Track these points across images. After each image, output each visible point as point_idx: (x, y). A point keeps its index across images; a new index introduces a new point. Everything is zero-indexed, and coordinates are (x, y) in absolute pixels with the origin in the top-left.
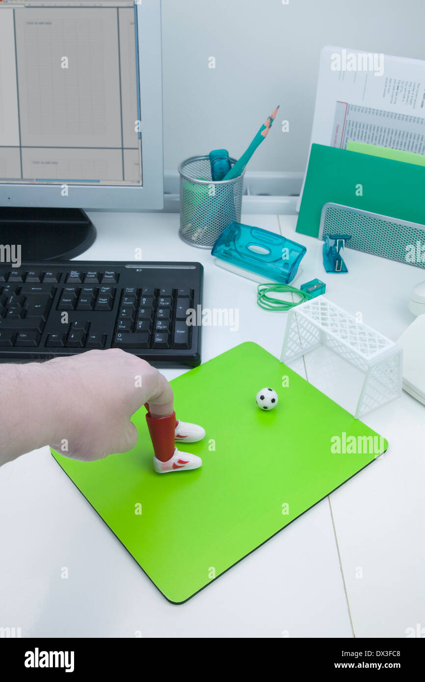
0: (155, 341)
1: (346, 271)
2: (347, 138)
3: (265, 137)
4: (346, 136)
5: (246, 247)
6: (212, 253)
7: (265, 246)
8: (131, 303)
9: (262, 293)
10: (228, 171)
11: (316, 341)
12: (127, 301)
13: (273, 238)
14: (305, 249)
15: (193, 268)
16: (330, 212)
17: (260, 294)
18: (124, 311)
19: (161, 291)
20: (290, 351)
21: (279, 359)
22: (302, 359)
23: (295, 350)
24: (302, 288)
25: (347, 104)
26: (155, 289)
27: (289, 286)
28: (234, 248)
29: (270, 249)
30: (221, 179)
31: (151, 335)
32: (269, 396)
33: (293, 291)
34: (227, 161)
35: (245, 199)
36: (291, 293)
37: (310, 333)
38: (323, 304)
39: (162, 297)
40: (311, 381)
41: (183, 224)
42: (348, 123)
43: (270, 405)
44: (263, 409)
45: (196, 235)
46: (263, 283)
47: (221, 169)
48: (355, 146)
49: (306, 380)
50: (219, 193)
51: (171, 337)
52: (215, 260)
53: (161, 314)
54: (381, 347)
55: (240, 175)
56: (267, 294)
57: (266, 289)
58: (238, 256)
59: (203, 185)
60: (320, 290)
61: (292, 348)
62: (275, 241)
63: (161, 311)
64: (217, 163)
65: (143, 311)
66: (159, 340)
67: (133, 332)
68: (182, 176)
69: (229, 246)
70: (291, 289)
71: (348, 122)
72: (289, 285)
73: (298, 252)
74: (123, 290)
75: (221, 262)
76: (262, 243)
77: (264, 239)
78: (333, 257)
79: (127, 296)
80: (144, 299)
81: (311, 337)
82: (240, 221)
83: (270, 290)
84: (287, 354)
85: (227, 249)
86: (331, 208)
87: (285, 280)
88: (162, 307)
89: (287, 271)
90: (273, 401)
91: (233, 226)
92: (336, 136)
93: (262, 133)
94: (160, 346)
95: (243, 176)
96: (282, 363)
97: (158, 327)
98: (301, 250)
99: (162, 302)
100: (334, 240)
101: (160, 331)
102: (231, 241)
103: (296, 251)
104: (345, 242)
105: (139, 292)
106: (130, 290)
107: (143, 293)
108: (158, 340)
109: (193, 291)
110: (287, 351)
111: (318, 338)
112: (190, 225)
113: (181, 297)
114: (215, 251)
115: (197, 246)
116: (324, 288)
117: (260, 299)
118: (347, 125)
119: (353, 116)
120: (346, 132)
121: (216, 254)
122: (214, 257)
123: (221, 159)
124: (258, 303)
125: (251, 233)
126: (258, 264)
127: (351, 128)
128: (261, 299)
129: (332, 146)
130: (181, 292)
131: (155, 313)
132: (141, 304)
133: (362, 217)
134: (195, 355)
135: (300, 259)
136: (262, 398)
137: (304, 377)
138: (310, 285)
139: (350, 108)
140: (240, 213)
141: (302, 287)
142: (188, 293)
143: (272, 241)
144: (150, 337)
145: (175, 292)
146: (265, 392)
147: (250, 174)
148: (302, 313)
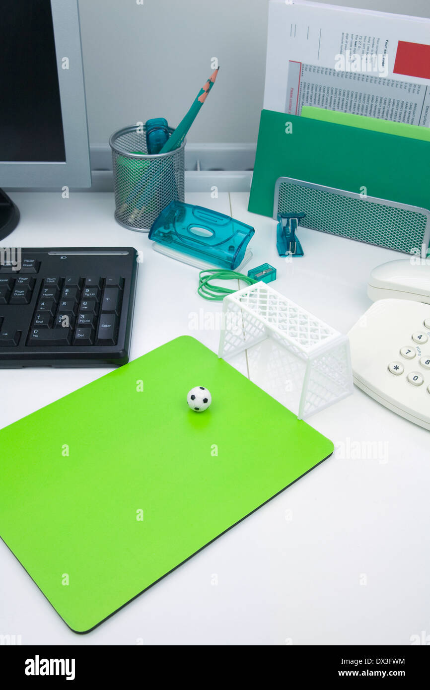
0: (76, 338)
1: (302, 254)
2: (303, 102)
3: (203, 103)
4: (302, 100)
5: (188, 229)
6: (150, 237)
7: (208, 228)
8: (52, 295)
9: (204, 281)
10: (165, 142)
11: (261, 333)
12: (47, 293)
13: (216, 218)
14: (252, 230)
15: (126, 253)
16: (285, 188)
17: (202, 282)
18: (43, 304)
19: (86, 281)
20: (229, 345)
21: (217, 354)
22: (245, 352)
23: (236, 344)
24: (249, 275)
25: (301, 63)
26: (80, 278)
27: (235, 273)
28: (174, 231)
29: (214, 231)
30: (157, 153)
31: (72, 331)
32: (200, 395)
33: (240, 278)
34: (165, 132)
35: (189, 175)
36: (237, 280)
37: (252, 324)
38: (262, 291)
39: (88, 287)
40: (252, 379)
41: (119, 205)
42: (303, 86)
43: (203, 406)
44: (195, 410)
45: (132, 216)
46: (205, 269)
47: (158, 140)
48: (312, 111)
49: (247, 377)
50: (156, 168)
51: (95, 332)
52: (153, 245)
53: (85, 306)
54: (323, 337)
55: (180, 146)
56: (210, 282)
57: (208, 276)
58: (179, 240)
59: (136, 159)
60: (270, 276)
61: (232, 341)
62: (219, 222)
63: (85, 303)
64: (153, 134)
65: (64, 303)
66: (81, 335)
67: (52, 328)
68: (113, 150)
69: (169, 228)
70: (237, 276)
71: (303, 84)
72: (235, 271)
73: (245, 233)
74: (43, 280)
75: (159, 247)
76: (205, 224)
77: (207, 220)
78: (286, 238)
79: (46, 287)
80: (67, 290)
81: (254, 328)
82: (183, 200)
83: (213, 278)
84: (226, 348)
85: (167, 231)
86: (285, 183)
87: (231, 265)
88: (86, 299)
89: (232, 255)
90: (205, 401)
91: (173, 206)
92: (291, 102)
93: (200, 99)
94: (82, 343)
95: (183, 148)
96: (221, 358)
97: (80, 321)
98: (248, 231)
99: (88, 293)
100: (286, 219)
101: (82, 326)
102: (171, 223)
103: (242, 232)
104: (299, 221)
105: (62, 283)
106: (52, 280)
107: (66, 283)
108: (79, 335)
109: (124, 279)
110: (225, 345)
111: (263, 329)
112: (125, 205)
113: (109, 286)
114: (153, 234)
115: (135, 229)
116: (274, 274)
117: (201, 287)
118: (302, 88)
119: (308, 78)
120: (302, 96)
121: (155, 238)
122: (152, 242)
123: (159, 128)
124: (199, 292)
125: (193, 213)
126: (201, 247)
127: (306, 91)
128: (203, 287)
129: (287, 113)
130: (110, 281)
131: (78, 305)
132: (63, 296)
133: (319, 193)
134: (121, 352)
135: (246, 241)
136: (193, 398)
137: (245, 374)
138: (258, 271)
139: (304, 68)
140: (183, 192)
141: (250, 273)
142: (118, 282)
143: (216, 221)
144: (71, 333)
145: (102, 282)
146: (196, 391)
147: (192, 145)
148: (237, 301)
